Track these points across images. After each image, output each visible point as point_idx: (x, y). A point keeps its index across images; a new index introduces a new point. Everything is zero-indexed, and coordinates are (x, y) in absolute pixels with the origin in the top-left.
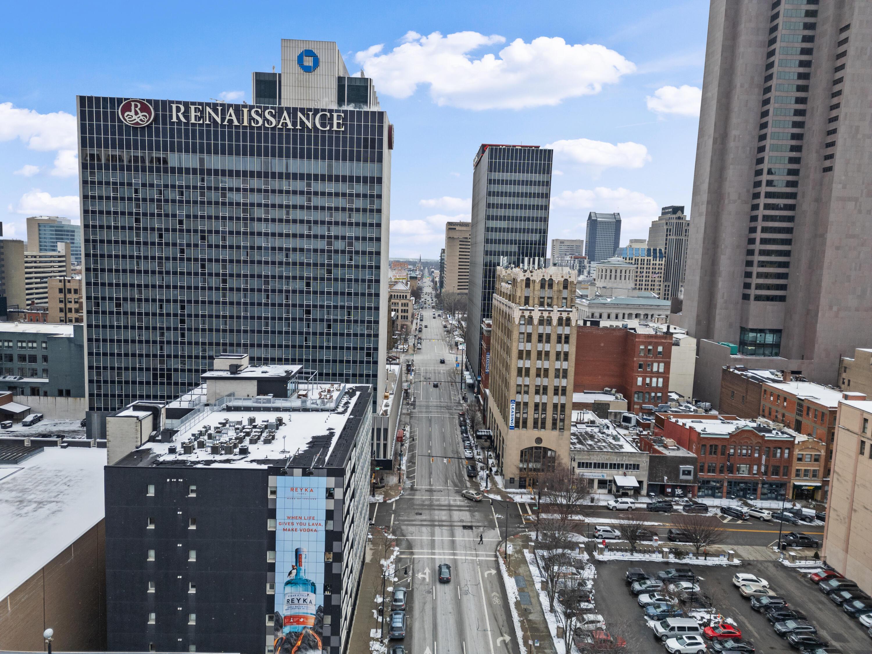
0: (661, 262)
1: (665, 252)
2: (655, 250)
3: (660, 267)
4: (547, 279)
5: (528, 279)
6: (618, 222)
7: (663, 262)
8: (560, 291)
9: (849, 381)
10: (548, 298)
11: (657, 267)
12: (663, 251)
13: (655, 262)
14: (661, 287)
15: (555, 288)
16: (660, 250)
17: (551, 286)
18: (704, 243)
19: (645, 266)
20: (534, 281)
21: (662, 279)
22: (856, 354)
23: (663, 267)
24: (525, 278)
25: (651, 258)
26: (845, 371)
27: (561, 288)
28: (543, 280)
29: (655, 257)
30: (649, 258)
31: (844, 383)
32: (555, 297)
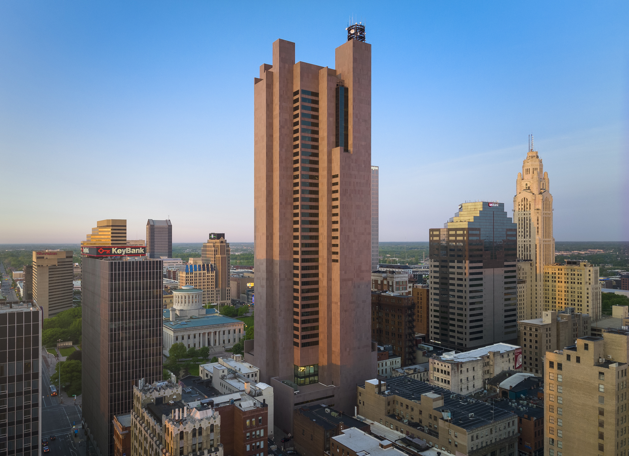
0: (212, 274)
1: (215, 267)
2: (208, 265)
3: (212, 277)
4: (197, 428)
5: (182, 433)
6: (170, 227)
7: (214, 274)
8: (208, 436)
9: (363, 402)
10: (199, 443)
11: (210, 277)
12: (213, 265)
13: (208, 274)
14: (214, 292)
15: (204, 434)
16: (211, 265)
17: (200, 433)
18: (267, 307)
19: (202, 278)
20: (187, 433)
21: (214, 286)
22: (366, 385)
23: (214, 277)
24: (179, 432)
25: (206, 272)
26: (360, 395)
27: (209, 432)
28: (194, 430)
29: (208, 270)
30: (204, 272)
31: (360, 403)
32: (205, 441)
